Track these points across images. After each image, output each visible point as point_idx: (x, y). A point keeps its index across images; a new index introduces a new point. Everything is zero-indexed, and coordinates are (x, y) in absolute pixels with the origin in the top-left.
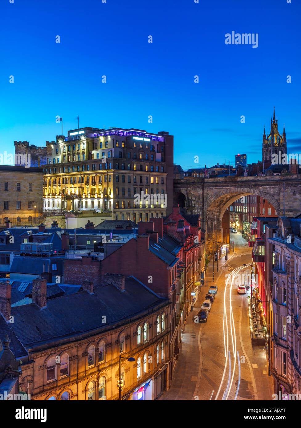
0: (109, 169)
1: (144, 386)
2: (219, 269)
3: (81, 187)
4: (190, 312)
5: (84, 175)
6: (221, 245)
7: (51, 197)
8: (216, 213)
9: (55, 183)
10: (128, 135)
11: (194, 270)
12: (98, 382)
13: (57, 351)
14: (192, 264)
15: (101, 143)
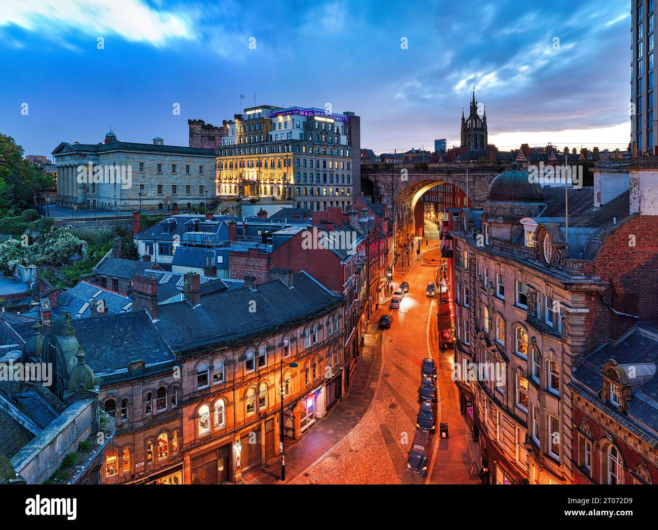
0: (289, 152)
1: (314, 393)
2: (411, 263)
3: (259, 171)
4: (374, 310)
5: (262, 158)
6: (413, 238)
7: (227, 181)
8: (407, 203)
9: (231, 166)
11: (379, 265)
12: (258, 389)
13: (209, 355)
14: (377, 257)
15: (280, 124)
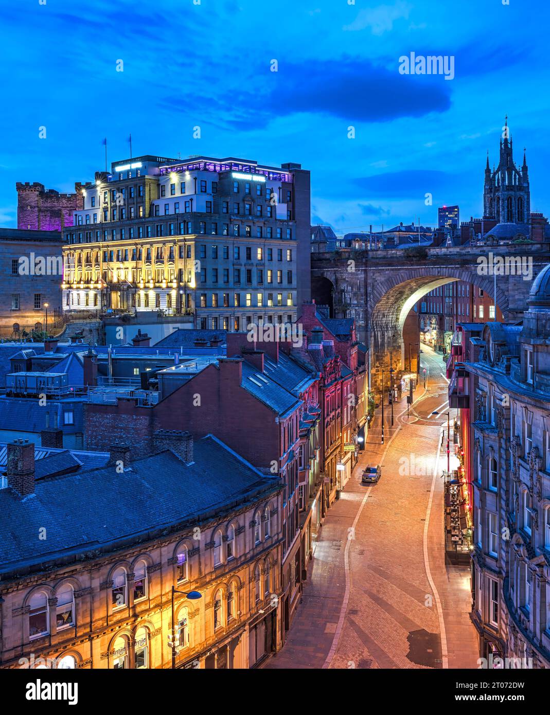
0: (188, 234)
2: (396, 420)
3: (136, 268)
4: (333, 500)
5: (142, 244)
6: (400, 376)
7: (82, 286)
8: (391, 316)
9: (89, 260)
10: (223, 169)
11: (342, 423)
12: (133, 638)
13: (49, 580)
14: (339, 410)
15: (173, 186)
